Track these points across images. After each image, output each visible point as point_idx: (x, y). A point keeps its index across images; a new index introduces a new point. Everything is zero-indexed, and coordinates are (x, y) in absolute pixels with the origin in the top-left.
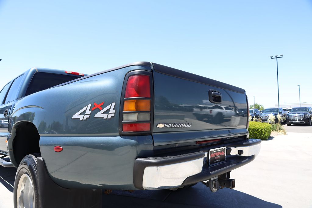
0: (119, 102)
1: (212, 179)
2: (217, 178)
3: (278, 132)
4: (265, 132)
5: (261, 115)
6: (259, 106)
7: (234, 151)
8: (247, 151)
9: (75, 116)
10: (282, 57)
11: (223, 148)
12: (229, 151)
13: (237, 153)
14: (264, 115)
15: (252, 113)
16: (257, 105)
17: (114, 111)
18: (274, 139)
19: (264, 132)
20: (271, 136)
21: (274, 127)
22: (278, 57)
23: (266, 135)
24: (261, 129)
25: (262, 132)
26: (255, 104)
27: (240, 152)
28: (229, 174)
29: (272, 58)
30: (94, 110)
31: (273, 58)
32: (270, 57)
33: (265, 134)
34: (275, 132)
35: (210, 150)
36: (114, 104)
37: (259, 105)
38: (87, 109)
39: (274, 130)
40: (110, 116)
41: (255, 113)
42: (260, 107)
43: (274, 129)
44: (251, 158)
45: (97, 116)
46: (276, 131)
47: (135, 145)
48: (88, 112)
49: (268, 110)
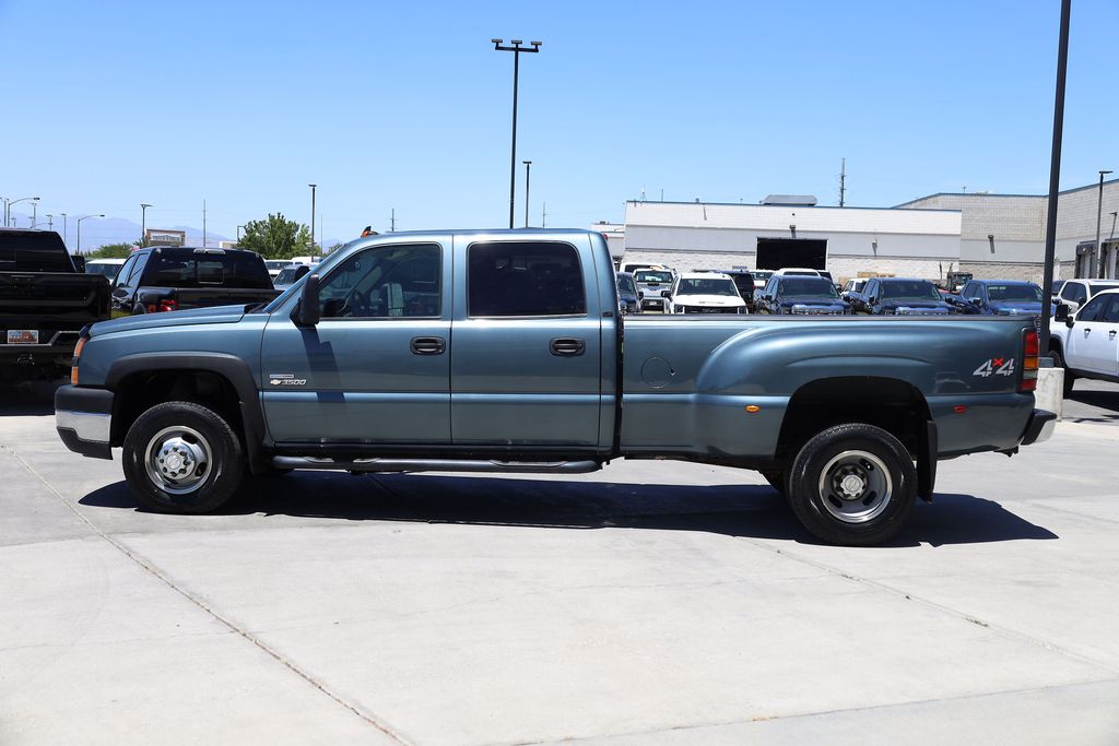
0: (1017, 357)
6: (293, 227)
9: (977, 373)
10: (536, 50)
16: (282, 222)
17: (1013, 368)
22: (520, 46)
26: (272, 218)
29: (498, 48)
30: (995, 367)
31: (502, 49)
32: (493, 41)
36: (1013, 361)
37: (291, 225)
38: (989, 365)
40: (1009, 373)
45: (997, 372)
48: (990, 368)
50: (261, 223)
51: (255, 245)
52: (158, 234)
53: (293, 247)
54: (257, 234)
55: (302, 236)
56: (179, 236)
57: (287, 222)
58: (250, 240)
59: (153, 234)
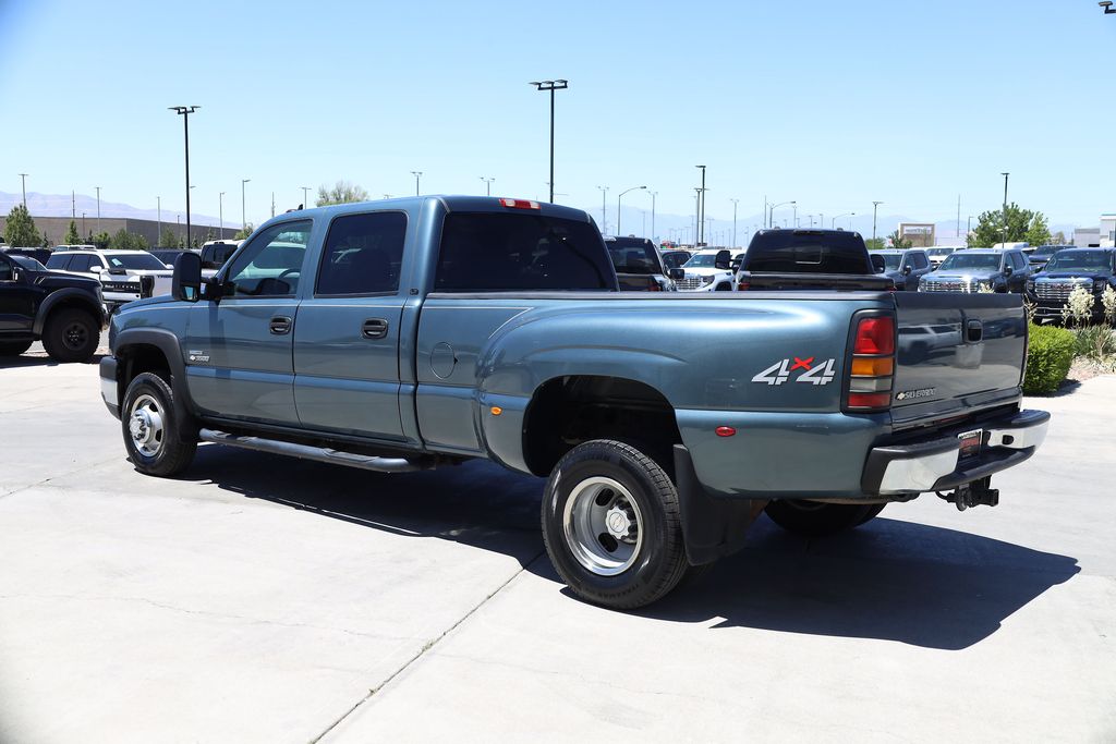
0: (842, 359)
1: (961, 488)
2: (967, 486)
3: (1097, 360)
4: (1048, 365)
5: (1033, 279)
6: (1027, 215)
7: (996, 438)
8: (1020, 438)
9: (759, 378)
11: (978, 431)
12: (987, 436)
13: (1000, 443)
14: (1048, 280)
15: (998, 268)
16: (1016, 211)
17: (833, 373)
18: (1078, 390)
19: (1045, 362)
20: (1070, 377)
21: (1084, 343)
23: (1053, 375)
24: (1034, 350)
25: (1036, 364)
26: (1006, 208)
27: (1008, 439)
28: (988, 479)
30: (795, 370)
32: (1101, 4)
33: (1047, 371)
34: (1087, 361)
35: (960, 435)
36: (831, 361)
37: (1025, 213)
38: (783, 366)
39: (1084, 353)
40: (824, 381)
41: (1010, 271)
42: (1030, 224)
43: (1084, 350)
44: (1028, 452)
45: (801, 379)
46: (1090, 356)
47: (868, 427)
48: (783, 372)
49: (1066, 259)
50: (995, 213)
51: (988, 234)
52: (909, 228)
53: (1026, 234)
54: (991, 224)
55: (1036, 223)
56: (930, 228)
57: (1021, 211)
58: (983, 229)
59: (906, 228)
